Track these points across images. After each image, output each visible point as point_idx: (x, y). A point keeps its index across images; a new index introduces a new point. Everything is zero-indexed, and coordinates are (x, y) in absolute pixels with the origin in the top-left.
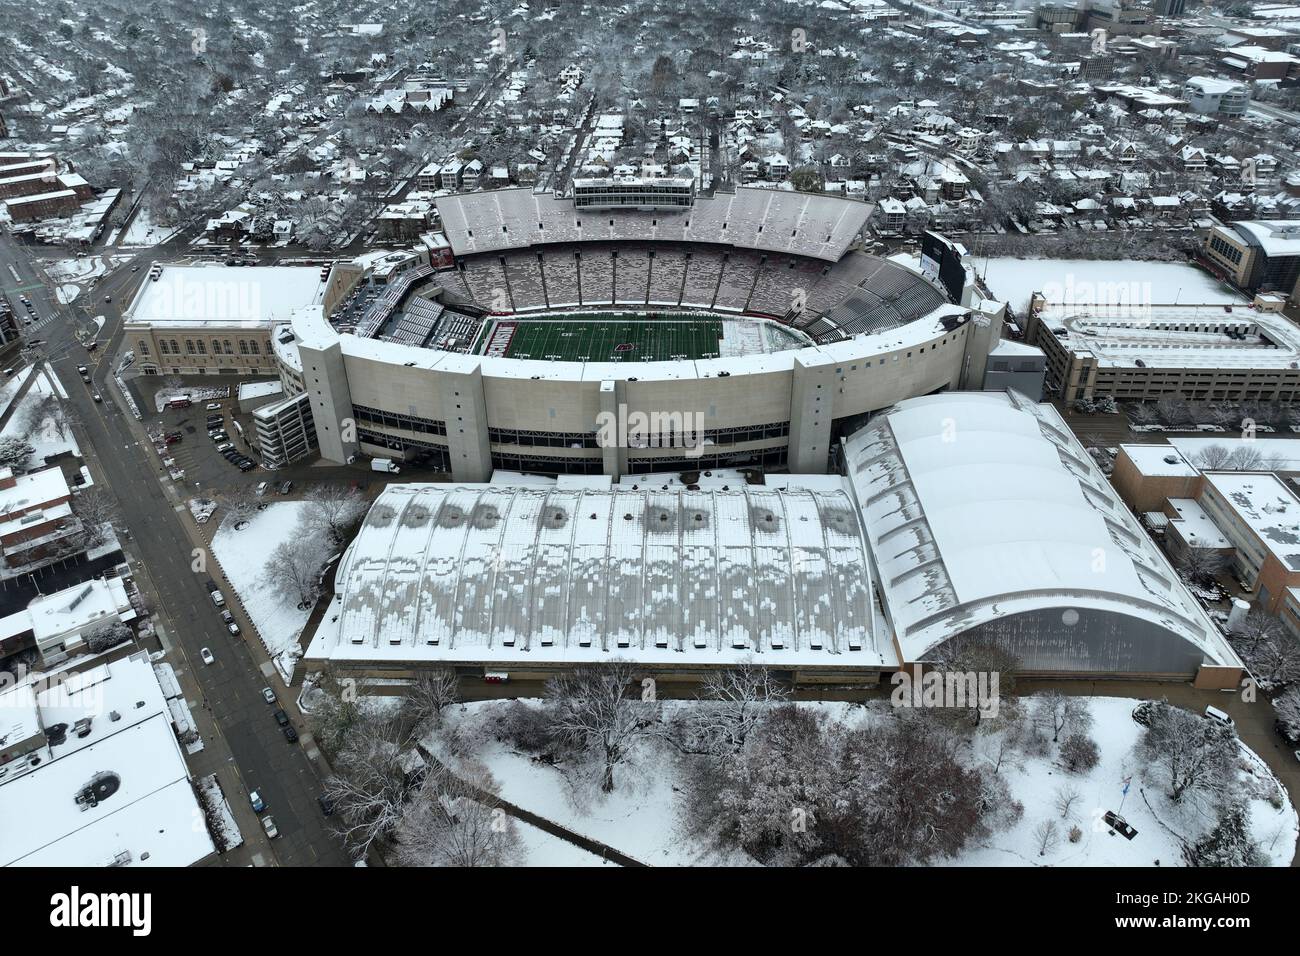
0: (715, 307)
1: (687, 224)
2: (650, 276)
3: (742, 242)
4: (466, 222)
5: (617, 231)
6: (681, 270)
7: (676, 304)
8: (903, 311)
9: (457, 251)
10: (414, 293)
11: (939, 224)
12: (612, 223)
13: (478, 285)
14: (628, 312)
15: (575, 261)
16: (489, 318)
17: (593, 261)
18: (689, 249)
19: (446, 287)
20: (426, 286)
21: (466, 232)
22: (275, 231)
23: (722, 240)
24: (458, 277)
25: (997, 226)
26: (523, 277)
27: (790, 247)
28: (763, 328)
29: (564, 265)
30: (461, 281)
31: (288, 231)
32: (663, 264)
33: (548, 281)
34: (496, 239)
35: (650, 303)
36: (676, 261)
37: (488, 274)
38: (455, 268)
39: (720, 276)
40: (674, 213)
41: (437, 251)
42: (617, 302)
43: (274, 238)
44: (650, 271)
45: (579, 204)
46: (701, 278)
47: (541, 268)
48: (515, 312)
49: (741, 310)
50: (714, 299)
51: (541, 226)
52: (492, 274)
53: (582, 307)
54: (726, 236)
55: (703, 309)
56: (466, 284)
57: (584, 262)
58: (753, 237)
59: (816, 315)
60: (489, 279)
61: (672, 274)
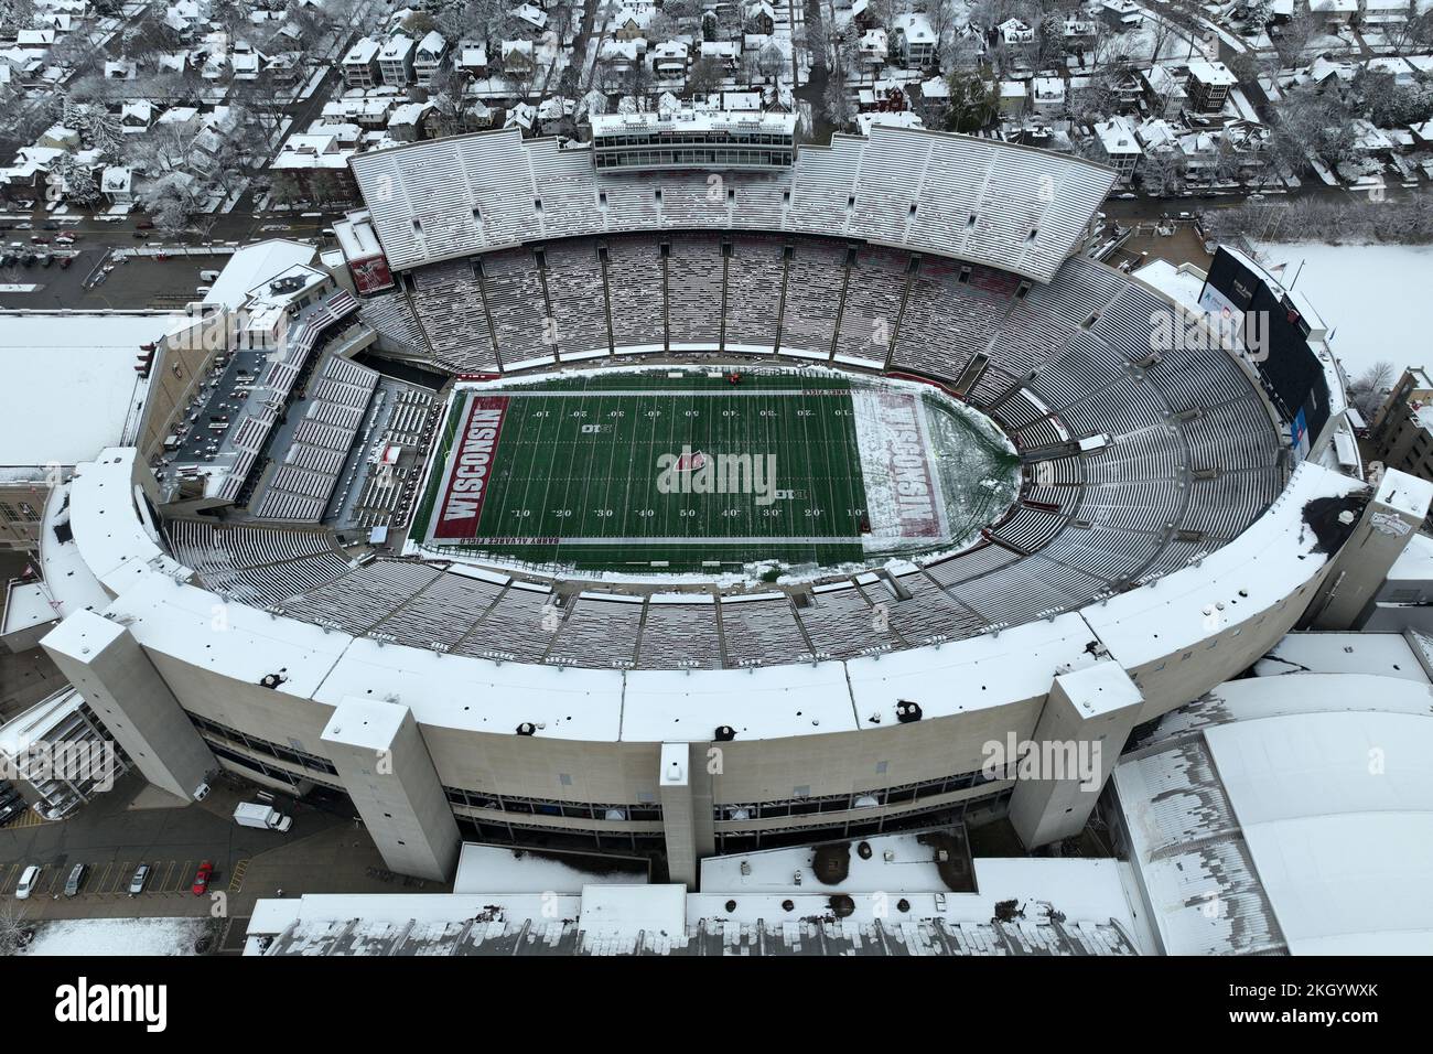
0: (838, 358)
1: (787, 195)
2: (725, 294)
3: (883, 234)
4: (409, 205)
5: (667, 211)
6: (777, 280)
7: (770, 350)
8: (1170, 393)
9: (396, 262)
10: (327, 349)
11: (1193, 170)
12: (658, 194)
13: (438, 319)
14: (692, 368)
15: (599, 265)
16: (460, 385)
17: (629, 264)
18: (789, 244)
19: (382, 328)
20: (346, 334)
21: (410, 222)
22: (105, 189)
23: (847, 230)
24: (402, 304)
25: (1286, 173)
26: (511, 300)
27: (964, 247)
28: (919, 404)
29: (581, 276)
30: (408, 312)
31: (127, 189)
32: (747, 271)
33: (555, 305)
34: (461, 233)
35: (728, 347)
36: (769, 263)
37: (453, 297)
38: (397, 288)
39: (843, 293)
40: (763, 175)
41: (361, 263)
42: (673, 347)
43: (105, 202)
44: (725, 281)
45: (601, 163)
46: (811, 297)
47: (543, 280)
48: (502, 374)
49: (880, 365)
50: (835, 341)
51: (538, 204)
52: (460, 298)
53: (614, 358)
54: (855, 222)
55: (817, 361)
56: (418, 319)
57: (615, 266)
58: (900, 225)
59: (1011, 382)
60: (455, 306)
61: (762, 289)
